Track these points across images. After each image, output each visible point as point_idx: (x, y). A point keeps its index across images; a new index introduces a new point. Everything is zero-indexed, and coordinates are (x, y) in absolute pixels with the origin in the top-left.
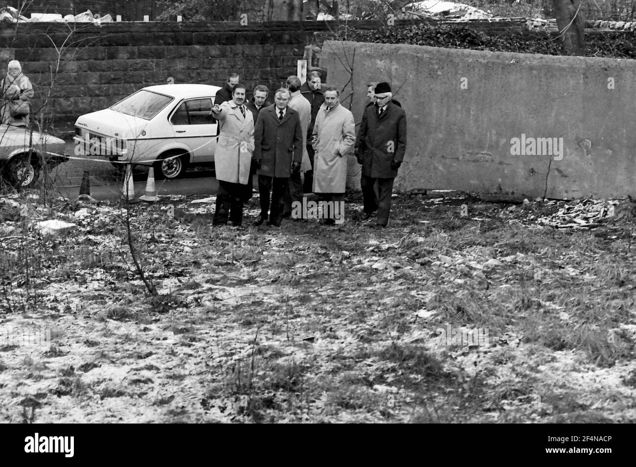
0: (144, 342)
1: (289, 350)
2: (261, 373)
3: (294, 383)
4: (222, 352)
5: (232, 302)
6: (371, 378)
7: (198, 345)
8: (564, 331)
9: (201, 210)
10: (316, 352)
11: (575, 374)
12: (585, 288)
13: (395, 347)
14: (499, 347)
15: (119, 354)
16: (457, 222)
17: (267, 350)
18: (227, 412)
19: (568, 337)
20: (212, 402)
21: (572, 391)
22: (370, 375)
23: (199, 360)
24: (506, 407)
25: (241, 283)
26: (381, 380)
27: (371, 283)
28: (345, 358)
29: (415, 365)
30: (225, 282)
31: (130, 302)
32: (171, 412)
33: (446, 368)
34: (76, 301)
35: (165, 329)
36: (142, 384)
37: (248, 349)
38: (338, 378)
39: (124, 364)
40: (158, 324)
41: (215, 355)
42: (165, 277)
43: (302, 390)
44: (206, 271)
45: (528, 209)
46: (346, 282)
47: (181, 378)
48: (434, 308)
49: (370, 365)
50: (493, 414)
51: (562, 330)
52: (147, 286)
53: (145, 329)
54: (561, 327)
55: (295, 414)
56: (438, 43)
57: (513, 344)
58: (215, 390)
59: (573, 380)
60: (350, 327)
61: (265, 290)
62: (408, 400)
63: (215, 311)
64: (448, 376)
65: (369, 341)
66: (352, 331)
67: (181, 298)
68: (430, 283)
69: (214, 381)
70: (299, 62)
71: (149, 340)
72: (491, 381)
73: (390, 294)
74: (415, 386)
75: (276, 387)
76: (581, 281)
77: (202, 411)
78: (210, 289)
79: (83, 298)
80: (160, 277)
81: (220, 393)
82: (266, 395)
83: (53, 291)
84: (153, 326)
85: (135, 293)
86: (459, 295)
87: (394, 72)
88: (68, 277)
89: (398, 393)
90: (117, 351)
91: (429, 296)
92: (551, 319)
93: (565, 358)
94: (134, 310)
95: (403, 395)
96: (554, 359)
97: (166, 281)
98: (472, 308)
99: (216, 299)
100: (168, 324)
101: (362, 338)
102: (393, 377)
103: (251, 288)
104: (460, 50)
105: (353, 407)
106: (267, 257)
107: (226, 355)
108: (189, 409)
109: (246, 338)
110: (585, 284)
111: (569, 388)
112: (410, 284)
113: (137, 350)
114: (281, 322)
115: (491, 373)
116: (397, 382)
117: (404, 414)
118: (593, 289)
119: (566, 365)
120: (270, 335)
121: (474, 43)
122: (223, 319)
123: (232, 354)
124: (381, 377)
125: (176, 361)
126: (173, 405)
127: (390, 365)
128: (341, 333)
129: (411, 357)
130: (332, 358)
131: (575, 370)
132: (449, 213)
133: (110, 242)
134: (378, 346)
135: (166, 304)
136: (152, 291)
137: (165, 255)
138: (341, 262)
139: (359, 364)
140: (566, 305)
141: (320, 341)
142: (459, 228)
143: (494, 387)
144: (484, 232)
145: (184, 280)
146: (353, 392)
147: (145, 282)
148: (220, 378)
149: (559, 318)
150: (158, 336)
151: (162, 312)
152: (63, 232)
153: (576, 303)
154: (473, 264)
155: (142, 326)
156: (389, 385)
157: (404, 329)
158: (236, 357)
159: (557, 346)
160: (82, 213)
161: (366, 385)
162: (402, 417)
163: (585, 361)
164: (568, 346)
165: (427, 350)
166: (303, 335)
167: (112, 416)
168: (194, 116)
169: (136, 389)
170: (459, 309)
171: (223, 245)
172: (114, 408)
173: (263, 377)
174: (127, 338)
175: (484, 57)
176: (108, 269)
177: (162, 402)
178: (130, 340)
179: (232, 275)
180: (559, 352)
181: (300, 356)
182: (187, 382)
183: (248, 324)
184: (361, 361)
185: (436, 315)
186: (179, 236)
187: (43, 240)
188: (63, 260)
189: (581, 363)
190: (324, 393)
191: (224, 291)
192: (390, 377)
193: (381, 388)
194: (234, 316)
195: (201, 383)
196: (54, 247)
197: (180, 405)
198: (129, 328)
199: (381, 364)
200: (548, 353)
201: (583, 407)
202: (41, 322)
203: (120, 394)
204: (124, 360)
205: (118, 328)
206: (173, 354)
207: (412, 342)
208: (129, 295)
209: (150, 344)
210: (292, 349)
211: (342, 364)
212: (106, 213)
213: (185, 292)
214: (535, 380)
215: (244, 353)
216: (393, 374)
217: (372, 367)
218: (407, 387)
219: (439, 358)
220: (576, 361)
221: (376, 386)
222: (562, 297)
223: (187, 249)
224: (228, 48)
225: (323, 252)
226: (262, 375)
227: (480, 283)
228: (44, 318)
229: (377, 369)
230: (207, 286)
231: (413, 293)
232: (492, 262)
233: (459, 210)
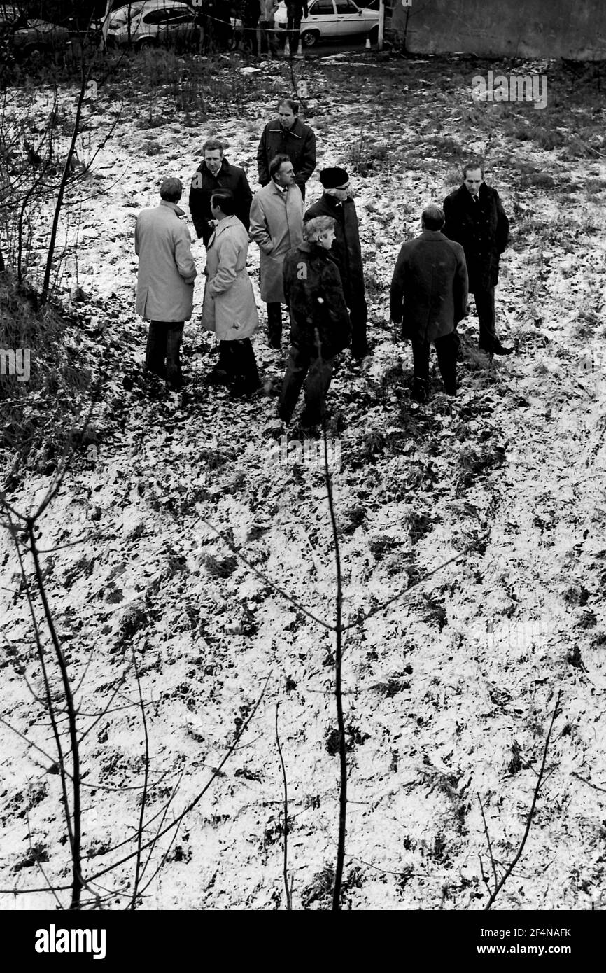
1: (379, 138)
3: (383, 156)
5: (347, 113)
6: (424, 154)
8: (527, 130)
9: (326, 63)
13: (436, 138)
14: (492, 138)
16: (468, 71)
17: (367, 138)
19: (529, 134)
21: (531, 163)
22: (423, 152)
25: (351, 102)
26: (429, 155)
27: (422, 103)
28: (409, 143)
29: (447, 148)
30: (343, 102)
33: (464, 149)
34: (264, 111)
38: (406, 154)
41: (340, 140)
42: (311, 98)
43: (387, 160)
44: (332, 95)
45: (506, 64)
46: (408, 102)
51: (525, 130)
54: (525, 128)
55: (384, 172)
57: (499, 137)
59: (532, 156)
60: (412, 127)
61: (364, 106)
62: (444, 166)
63: (338, 117)
64: (465, 153)
65: (422, 134)
66: (413, 129)
67: (320, 110)
68: (454, 103)
72: (487, 157)
73: (433, 109)
74: (447, 159)
75: (373, 158)
78: (335, 105)
79: (268, 109)
80: (308, 99)
82: (368, 162)
83: (251, 106)
86: (470, 110)
88: (258, 98)
89: (438, 162)
91: (454, 111)
92: (520, 124)
93: (528, 145)
95: (441, 163)
96: (522, 145)
97: (311, 101)
99: (338, 111)
101: (417, 132)
103: (357, 105)
105: (415, 169)
107: (345, 141)
109: (356, 132)
111: (529, 161)
112: (443, 104)
114: (374, 124)
115: (487, 152)
116: (437, 156)
117: (442, 173)
119: (528, 148)
120: (369, 130)
122: (343, 122)
123: (349, 140)
127: (434, 147)
128: (407, 130)
129: (445, 143)
131: (532, 151)
133: (280, 80)
134: (426, 137)
135: (311, 113)
137: (310, 87)
143: (489, 160)
145: (321, 100)
146: (415, 161)
148: (343, 152)
149: (524, 123)
151: (311, 117)
152: (255, 74)
156: (433, 158)
157: (440, 128)
158: (351, 141)
159: (523, 138)
160: (263, 64)
161: (421, 158)
162: (441, 175)
163: (538, 147)
164: (529, 139)
165: (453, 140)
168: (322, 10)
171: (341, 82)
173: (367, 152)
176: (280, 94)
179: (347, 98)
180: (524, 142)
181: (386, 141)
182: (326, 154)
183: (356, 125)
184: (418, 145)
186: (317, 77)
187: (244, 78)
188: (255, 89)
189: (536, 148)
190: (399, 161)
191: (342, 106)
192: (434, 154)
193: (429, 159)
194: (348, 120)
196: (251, 82)
199: (429, 147)
200: (518, 142)
201: (537, 171)
202: (246, 122)
207: (445, 136)
210: (381, 138)
211: (408, 146)
212: (276, 64)
213: (322, 107)
214: (512, 156)
215: (355, 140)
217: (424, 148)
218: (443, 159)
219: (459, 144)
220: (533, 146)
223: (321, 83)
225: (394, 85)
226: (366, 152)
228: (248, 120)
229: (427, 149)
230: (333, 104)
231: (445, 108)
233: (468, 63)
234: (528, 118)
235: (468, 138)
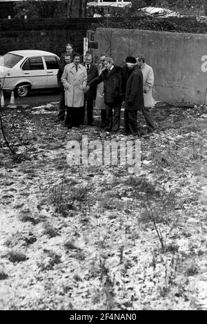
0: (9, 177)
1: (80, 181)
2: (66, 192)
3: (83, 197)
4: (47, 182)
5: (52, 158)
6: (120, 194)
7: (35, 178)
9: (37, 112)
10: (93, 182)
13: (131, 178)
14: (182, 178)
16: (163, 117)
17: (69, 181)
18: (50, 211)
20: (42, 206)
23: (36, 186)
24: (185, 207)
25: (57, 148)
26: (125, 195)
28: (107, 184)
29: (142, 187)
30: (49, 147)
31: (3, 158)
32: (23, 212)
33: (157, 189)
35: (20, 171)
36: (8, 198)
37: (60, 181)
38: (104, 194)
40: (16, 169)
41: (44, 183)
42: (19, 145)
43: (86, 200)
44: (39, 142)
45: (196, 110)
47: (27, 195)
48: (150, 160)
49: (119, 188)
50: (179, 211)
52: (11, 150)
53: (10, 171)
55: (83, 212)
56: (153, 29)
57: (189, 176)
58: (44, 201)
60: (110, 169)
62: (138, 204)
63: (44, 162)
64: (157, 192)
65: (119, 176)
66: (111, 171)
67: (27, 156)
68: (149, 147)
69: (43, 196)
70: (85, 39)
71: (12, 176)
72: (178, 195)
74: (141, 198)
75: (74, 199)
77: (38, 211)
78: (41, 151)
80: (17, 146)
81: (46, 202)
82: (69, 203)
84: (14, 170)
85: (5, 153)
86: (163, 153)
87: (131, 43)
89: (133, 201)
91: (149, 153)
94: (4, 161)
95: (136, 202)
97: (20, 147)
98: (169, 160)
99: (44, 156)
100: (21, 169)
101: (116, 175)
102: (131, 193)
103: (61, 150)
104: (164, 32)
105: (111, 209)
106: (69, 135)
107: (49, 183)
108: (31, 210)
109: (59, 175)
113: (6, 181)
114: (76, 167)
115: (178, 191)
116: (133, 196)
117: (136, 211)
120: (70, 174)
121: (170, 28)
122: (48, 166)
123: (52, 183)
124: (125, 193)
125: (25, 187)
126: (23, 208)
127: (129, 188)
128: (105, 172)
129: (139, 183)
130: (101, 185)
132: (158, 113)
134: (124, 179)
135: (20, 159)
136: (13, 152)
137: (19, 135)
138: (105, 137)
139: (114, 187)
141: (95, 176)
142: (163, 120)
143: (180, 198)
144: (175, 122)
145: (29, 147)
146: (112, 201)
147: (9, 148)
148: (46, 195)
150: (16, 174)
151: (18, 163)
154: (170, 137)
155: (8, 170)
156: (129, 197)
158: (54, 184)
161: (118, 198)
165: (147, 180)
166: (87, 173)
168: (33, 66)
169: (6, 200)
170: (163, 160)
171: (48, 130)
173: (66, 195)
174: (1, 175)
175: (175, 35)
177: (18, 207)
178: (3, 176)
179: (52, 144)
181: (85, 184)
182: (30, 197)
183: (60, 168)
185: (151, 163)
186: (27, 125)
190: (97, 202)
191: (48, 152)
192: (129, 194)
193: (125, 199)
194: (53, 164)
195: (37, 197)
197: (27, 208)
198: (2, 171)
199: (125, 187)
200: (206, 180)
206: (24, 183)
207: (140, 176)
208: (2, 155)
209: (12, 178)
210: (81, 180)
211: (106, 188)
213: (29, 152)
214: (200, 194)
215: (58, 182)
217: (121, 189)
218: (137, 198)
219: (153, 184)
221: (123, 198)
223: (30, 131)
224: (50, 31)
225: (97, 132)
227: (173, 147)
229: (123, 190)
230: (40, 150)
231: (141, 152)
232: (179, 136)
233: (163, 111)
235: (161, 178)
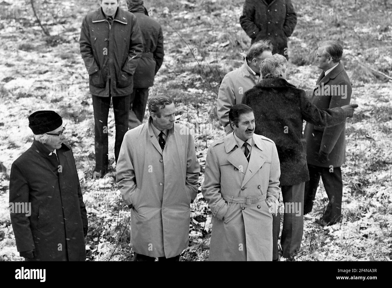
0: (43, 64)
7: (76, 66)
8: (304, 54)
11: (311, 80)
12: (316, 28)
15: (27, 72)
19: (307, 58)
21: (310, 90)
22: (185, 83)
23: (78, 75)
26: (192, 85)
27: (184, 27)
28: (169, 73)
29: (213, 77)
31: (33, 40)
32: (62, 107)
35: (56, 56)
36: (43, 90)
38: (165, 85)
39: (31, 77)
40: (51, 53)
46: (168, 27)
49: (185, 77)
51: (303, 54)
52: (43, 29)
53: (43, 57)
54: (302, 51)
59: (310, 83)
60: (172, 54)
62: (210, 97)
66: (173, 56)
67: (65, 38)
68: (220, 27)
71: (46, 63)
74: (213, 89)
76: (314, 24)
80: (51, 25)
84: (48, 55)
85: (35, 34)
89: (203, 93)
90: (26, 69)
92: (296, 47)
93: (305, 71)
94: (35, 45)
95: (206, 95)
96: (298, 71)
97: (55, 27)
100: (57, 54)
102: (200, 84)
110: (316, 26)
111: (308, 88)
112: (208, 28)
113: (38, 69)
116: (202, 87)
117: (207, 106)
118: (321, 29)
119: (306, 75)
125: (63, 76)
126: (63, 103)
127: (198, 76)
131: (311, 77)
135: (56, 41)
136: (47, 33)
139: (178, 76)
140: (305, 38)
145: (67, 26)
147: (42, 27)
149: (300, 46)
150: (51, 60)
153: (311, 37)
155: (41, 55)
156: (197, 88)
157: (205, 55)
159: (300, 63)
161: (183, 89)
162: (206, 107)
163: (317, 72)
164: (306, 63)
165: (220, 67)
167: (25, 109)
169: (40, 93)
172: (26, 105)
174: (32, 62)
177: (55, 101)
178: (34, 63)
180: (301, 67)
184: (179, 75)
189: (315, 73)
192: (198, 84)
193: (193, 91)
195: (80, 88)
197: (68, 103)
198: (33, 56)
199: (192, 76)
200: (295, 68)
203: (29, 96)
204: (31, 75)
205: (26, 56)
206: (61, 71)
207: (211, 63)
208: (32, 36)
209: (46, 65)
211: (168, 76)
213: (67, 33)
216: (200, 82)
220: (312, 72)
221: (189, 89)
222: (302, 34)
229: (189, 79)
231: (210, 33)
234: (305, 39)
